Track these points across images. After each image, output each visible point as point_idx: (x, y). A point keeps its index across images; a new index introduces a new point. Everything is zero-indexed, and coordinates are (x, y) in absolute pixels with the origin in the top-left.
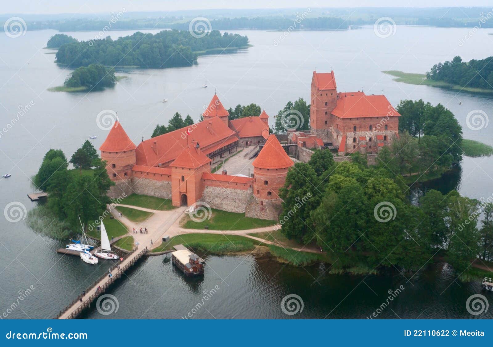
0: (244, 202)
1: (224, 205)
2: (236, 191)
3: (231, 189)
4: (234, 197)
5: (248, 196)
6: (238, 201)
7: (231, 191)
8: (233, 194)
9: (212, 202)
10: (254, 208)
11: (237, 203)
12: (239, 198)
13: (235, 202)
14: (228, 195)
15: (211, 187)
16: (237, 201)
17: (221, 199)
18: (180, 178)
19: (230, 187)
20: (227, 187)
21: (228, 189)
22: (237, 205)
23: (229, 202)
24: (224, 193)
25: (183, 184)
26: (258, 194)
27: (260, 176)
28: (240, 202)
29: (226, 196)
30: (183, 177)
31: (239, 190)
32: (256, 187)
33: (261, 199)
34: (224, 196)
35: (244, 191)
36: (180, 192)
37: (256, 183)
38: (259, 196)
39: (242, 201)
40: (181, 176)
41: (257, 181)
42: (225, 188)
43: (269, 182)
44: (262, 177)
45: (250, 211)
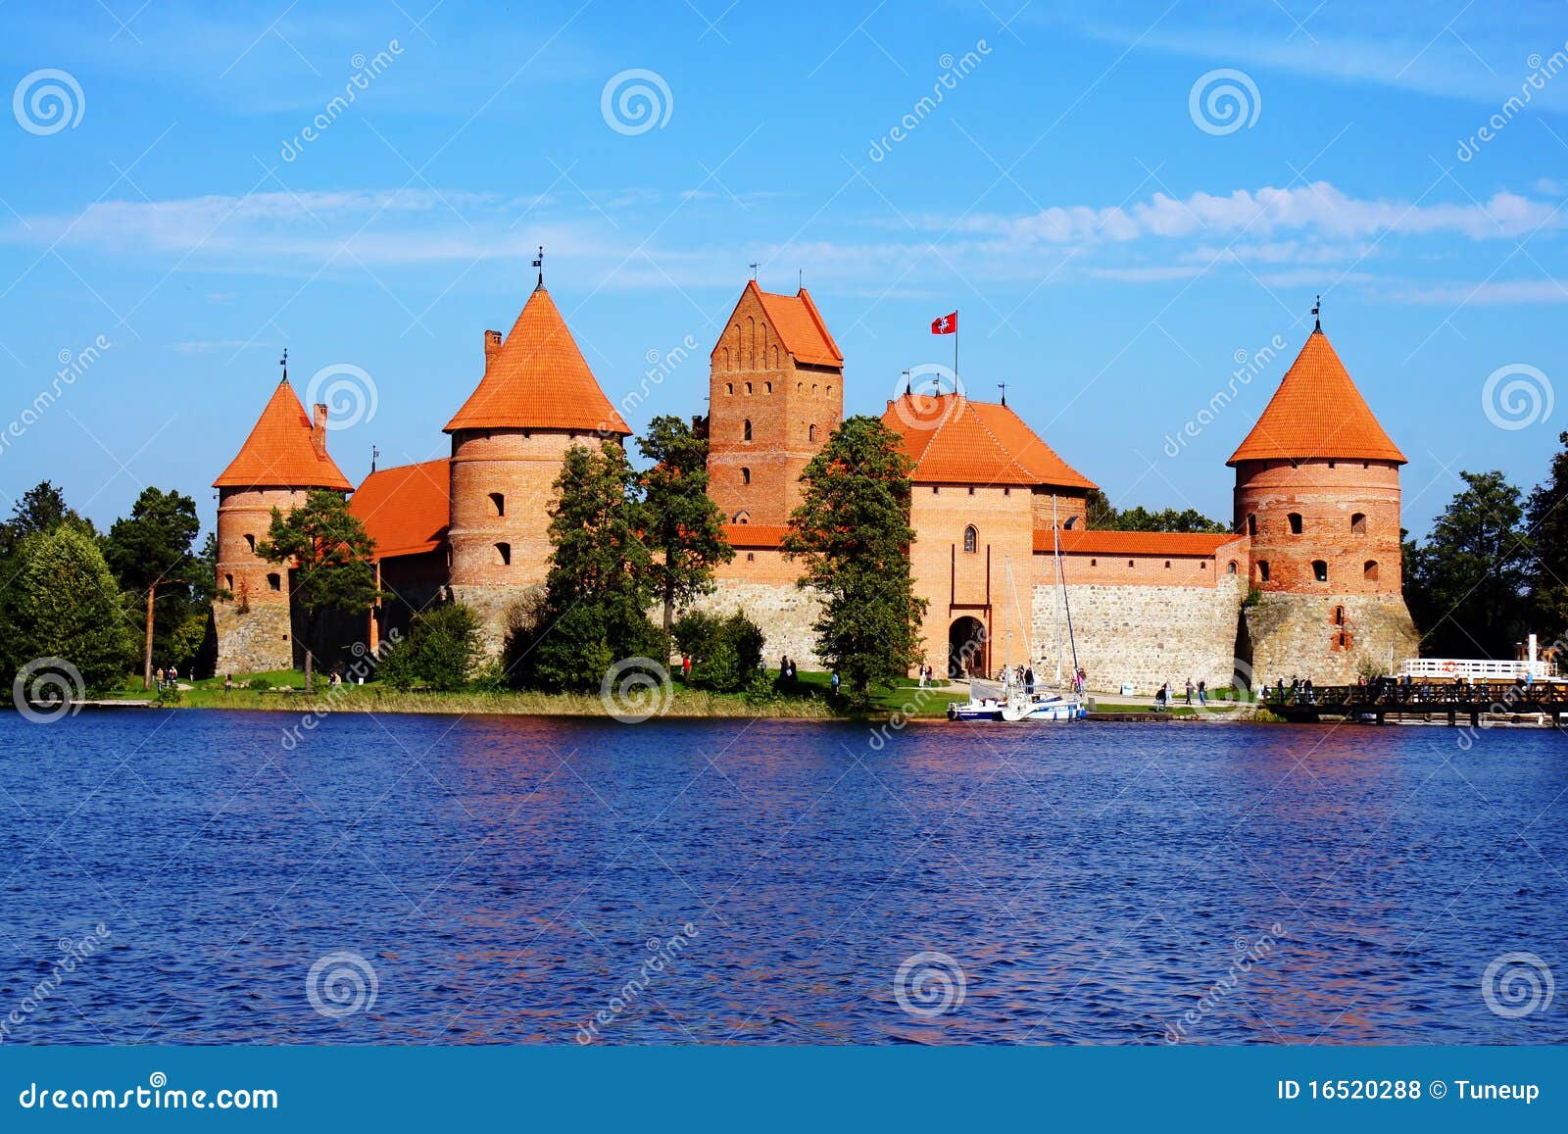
0: (1204, 643)
1: (1109, 669)
2: (1168, 594)
3: (1144, 589)
4: (1156, 624)
5: (1218, 612)
6: (1176, 639)
7: (1139, 599)
8: (1153, 610)
9: (1053, 657)
11: (1171, 651)
12: (1178, 626)
13: (1161, 646)
14: (1128, 619)
15: (1049, 588)
16: (1172, 643)
17: (1097, 640)
19: (1137, 581)
20: (1122, 581)
21: (1132, 589)
22: (1166, 657)
23: (1134, 652)
24: (1113, 610)
25: (970, 568)
26: (1319, 579)
27: (1330, 498)
28: (1181, 645)
29: (1121, 623)
30: (971, 531)
31: (1181, 588)
32: (1300, 552)
33: (1335, 600)
34: (1112, 625)
35: (1199, 590)
36: (953, 606)
37: (1306, 534)
38: (1323, 585)
39: (1194, 641)
40: (963, 530)
41: (1314, 521)
42: (1114, 588)
43: (1368, 519)
44: (1340, 498)
45: (1276, 660)
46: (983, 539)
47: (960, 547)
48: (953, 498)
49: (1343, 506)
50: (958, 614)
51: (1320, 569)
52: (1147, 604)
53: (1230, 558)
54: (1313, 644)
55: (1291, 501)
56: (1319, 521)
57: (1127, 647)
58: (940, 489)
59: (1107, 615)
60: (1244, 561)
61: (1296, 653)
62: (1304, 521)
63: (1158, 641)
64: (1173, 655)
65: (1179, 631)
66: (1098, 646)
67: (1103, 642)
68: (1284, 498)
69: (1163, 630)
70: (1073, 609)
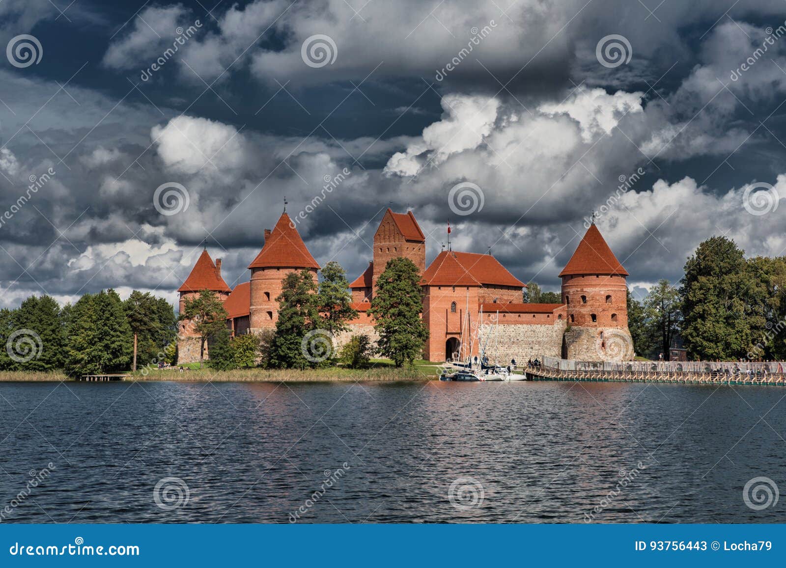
0: (549, 347)
2: (534, 327)
3: (525, 326)
4: (530, 339)
5: (555, 334)
6: (538, 345)
7: (524, 330)
8: (529, 333)
10: (585, 347)
11: (536, 350)
12: (539, 340)
13: (532, 348)
14: (518, 338)
16: (537, 347)
17: (507, 346)
18: (449, 306)
19: (522, 323)
20: (516, 323)
21: (520, 326)
23: (521, 351)
24: (513, 334)
25: (454, 318)
26: (593, 321)
27: (597, 289)
28: (540, 348)
29: (516, 339)
30: (454, 303)
31: (540, 325)
32: (586, 310)
33: (600, 329)
34: (512, 340)
35: (547, 326)
36: (447, 333)
37: (588, 303)
38: (596, 323)
39: (545, 346)
40: (450, 303)
41: (591, 298)
42: (513, 326)
43: (613, 298)
44: (601, 289)
45: (577, 353)
46: (458, 307)
47: (450, 310)
48: (447, 292)
49: (602, 293)
50: (449, 336)
51: (594, 317)
52: (526, 332)
53: (559, 313)
54: (591, 346)
55: (582, 290)
56: (593, 298)
57: (518, 349)
58: (441, 288)
59: (510, 336)
60: (565, 314)
61: (585, 350)
62: (587, 299)
63: (531, 346)
65: (539, 342)
66: (506, 349)
67: (508, 346)
68: (579, 290)
69: (533, 342)
70: (497, 334)
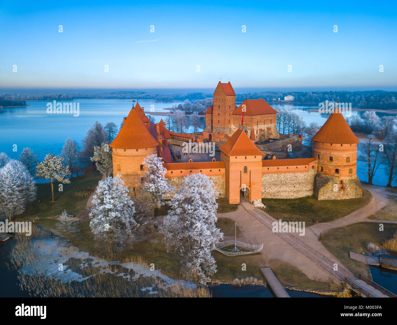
1: (282, 193)
2: (297, 174)
3: (291, 174)
5: (309, 178)
6: (298, 185)
8: (293, 178)
9: (268, 191)
10: (330, 189)
11: (297, 188)
12: (299, 181)
13: (294, 187)
14: (286, 181)
15: (267, 175)
18: (242, 169)
19: (289, 172)
20: (285, 172)
21: (288, 174)
23: (288, 189)
24: (283, 179)
26: (337, 174)
27: (341, 153)
28: (300, 186)
29: (285, 182)
30: (246, 167)
31: (300, 173)
32: (332, 166)
33: (341, 179)
34: (283, 183)
35: (305, 173)
36: (241, 186)
37: (334, 162)
39: (303, 185)
40: (243, 167)
41: (336, 159)
42: (283, 174)
43: (351, 158)
44: (344, 153)
45: (325, 193)
47: (243, 171)
48: (241, 159)
49: (344, 156)
51: (337, 171)
52: (291, 177)
53: (312, 165)
54: (334, 189)
55: (330, 153)
56: (338, 159)
57: (286, 188)
58: (237, 157)
59: (281, 180)
60: (316, 165)
62: (333, 159)
63: (294, 186)
64: (297, 189)
65: (299, 183)
66: (279, 188)
67: (280, 187)
68: (328, 153)
69: (295, 183)
70: (273, 179)
